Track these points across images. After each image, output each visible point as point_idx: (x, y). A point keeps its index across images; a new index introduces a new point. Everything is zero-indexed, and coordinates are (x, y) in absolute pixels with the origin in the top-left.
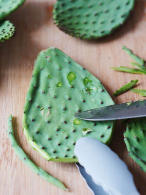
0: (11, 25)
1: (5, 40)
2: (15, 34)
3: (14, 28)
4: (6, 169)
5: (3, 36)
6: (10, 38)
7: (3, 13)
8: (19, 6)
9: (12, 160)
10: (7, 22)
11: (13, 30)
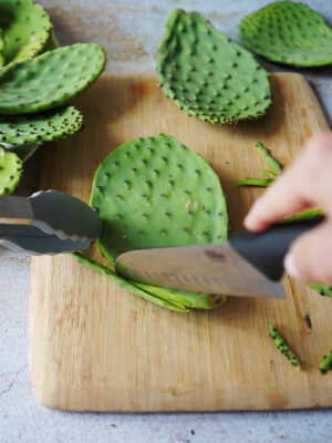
0: (77, 113)
1: (68, 135)
2: (83, 126)
3: (81, 117)
4: (70, 332)
5: (66, 130)
6: (76, 132)
7: (66, 94)
8: (89, 84)
9: (78, 318)
10: (71, 109)
11: (80, 120)
